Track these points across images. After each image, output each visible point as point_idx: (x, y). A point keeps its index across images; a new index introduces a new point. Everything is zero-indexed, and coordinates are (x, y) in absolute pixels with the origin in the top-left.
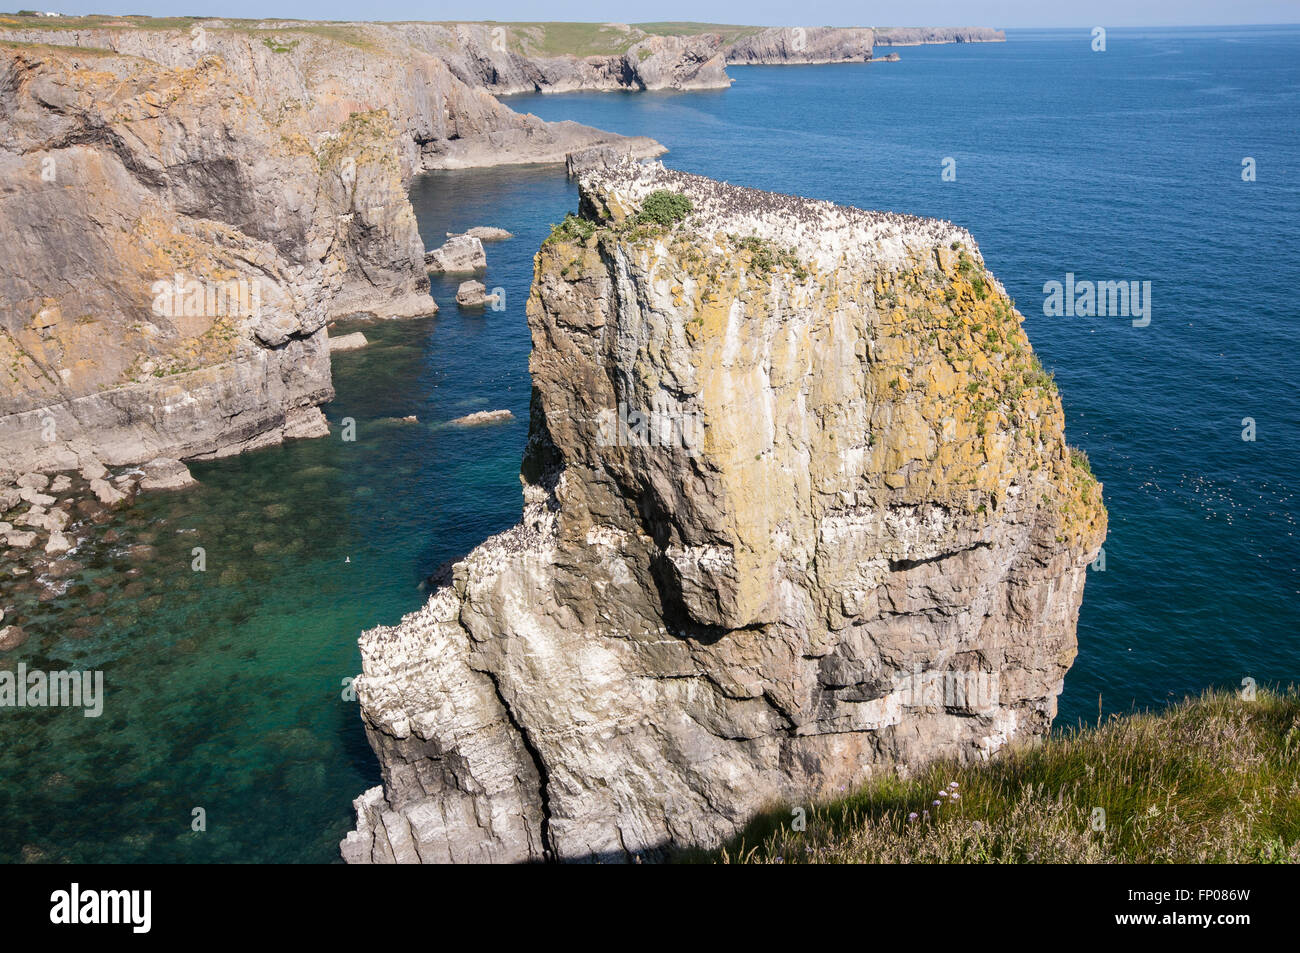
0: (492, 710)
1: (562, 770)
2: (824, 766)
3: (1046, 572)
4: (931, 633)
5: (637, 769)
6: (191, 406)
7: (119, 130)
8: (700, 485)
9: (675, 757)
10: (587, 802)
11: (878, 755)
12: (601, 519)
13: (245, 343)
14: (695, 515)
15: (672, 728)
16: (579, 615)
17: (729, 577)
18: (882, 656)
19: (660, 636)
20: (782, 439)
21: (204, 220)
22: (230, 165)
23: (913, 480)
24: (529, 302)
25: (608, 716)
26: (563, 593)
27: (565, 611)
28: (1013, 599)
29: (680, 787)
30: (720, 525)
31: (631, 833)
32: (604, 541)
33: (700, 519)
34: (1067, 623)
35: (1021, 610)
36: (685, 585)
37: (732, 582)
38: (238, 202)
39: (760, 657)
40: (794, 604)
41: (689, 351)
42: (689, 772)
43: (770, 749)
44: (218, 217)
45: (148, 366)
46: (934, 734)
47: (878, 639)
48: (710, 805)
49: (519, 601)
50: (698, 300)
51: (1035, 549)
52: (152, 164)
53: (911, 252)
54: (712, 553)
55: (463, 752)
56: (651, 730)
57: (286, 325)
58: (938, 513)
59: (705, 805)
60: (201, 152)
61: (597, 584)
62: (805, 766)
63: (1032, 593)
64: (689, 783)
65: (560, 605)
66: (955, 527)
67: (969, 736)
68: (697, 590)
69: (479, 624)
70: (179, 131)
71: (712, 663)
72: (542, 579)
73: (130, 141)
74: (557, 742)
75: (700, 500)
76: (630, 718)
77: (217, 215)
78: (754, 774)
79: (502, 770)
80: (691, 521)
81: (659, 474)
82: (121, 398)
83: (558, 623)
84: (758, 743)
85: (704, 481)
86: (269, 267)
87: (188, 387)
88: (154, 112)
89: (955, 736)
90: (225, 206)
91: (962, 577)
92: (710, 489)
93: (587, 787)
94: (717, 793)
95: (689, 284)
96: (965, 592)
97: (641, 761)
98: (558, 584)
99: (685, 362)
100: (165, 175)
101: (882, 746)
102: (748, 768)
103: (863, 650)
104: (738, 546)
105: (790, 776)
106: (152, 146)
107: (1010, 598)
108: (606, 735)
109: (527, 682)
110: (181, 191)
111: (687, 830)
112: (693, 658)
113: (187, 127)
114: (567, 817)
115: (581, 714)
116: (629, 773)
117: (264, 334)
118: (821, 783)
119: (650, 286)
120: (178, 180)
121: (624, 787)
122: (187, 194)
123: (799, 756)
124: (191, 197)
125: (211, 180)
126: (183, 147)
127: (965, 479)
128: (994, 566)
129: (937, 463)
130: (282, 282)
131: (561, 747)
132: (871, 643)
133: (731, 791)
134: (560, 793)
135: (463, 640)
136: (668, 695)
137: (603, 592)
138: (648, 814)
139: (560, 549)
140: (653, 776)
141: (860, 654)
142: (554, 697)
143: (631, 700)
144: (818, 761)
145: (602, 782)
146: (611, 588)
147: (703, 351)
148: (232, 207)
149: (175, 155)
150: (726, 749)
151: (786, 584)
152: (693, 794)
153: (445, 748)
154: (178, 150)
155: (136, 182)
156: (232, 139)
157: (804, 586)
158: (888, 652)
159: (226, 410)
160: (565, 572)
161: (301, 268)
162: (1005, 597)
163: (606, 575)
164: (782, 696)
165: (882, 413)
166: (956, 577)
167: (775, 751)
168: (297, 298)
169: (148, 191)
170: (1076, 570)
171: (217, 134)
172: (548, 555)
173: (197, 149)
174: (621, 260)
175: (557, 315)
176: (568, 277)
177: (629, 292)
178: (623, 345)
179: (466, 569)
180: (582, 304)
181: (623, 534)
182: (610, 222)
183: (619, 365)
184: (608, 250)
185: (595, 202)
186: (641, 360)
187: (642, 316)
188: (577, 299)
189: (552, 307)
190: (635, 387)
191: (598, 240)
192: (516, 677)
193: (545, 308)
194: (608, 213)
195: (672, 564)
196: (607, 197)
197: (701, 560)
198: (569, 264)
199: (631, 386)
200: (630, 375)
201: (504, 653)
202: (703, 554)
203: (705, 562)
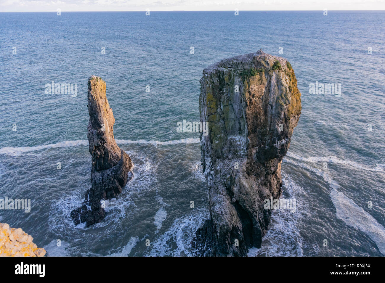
1: (254, 213)
12: (254, 146)
15: (261, 190)
16: (249, 174)
17: (287, 143)
19: (260, 169)
26: (247, 170)
27: (247, 175)
30: (289, 132)
32: (254, 151)
33: (285, 133)
41: (290, 94)
50: (289, 81)
54: (284, 140)
56: (259, 193)
65: (246, 173)
71: (268, 169)
72: (245, 169)
74: (253, 207)
75: (286, 129)
80: (282, 135)
95: (287, 78)
98: (247, 168)
99: (290, 97)
112: (265, 170)
115: (254, 197)
119: (282, 81)
134: (255, 218)
135: (229, 198)
139: (248, 158)
146: (254, 163)
160: (248, 164)
172: (246, 161)
174: (274, 76)
175: (253, 96)
176: (258, 84)
177: (275, 83)
178: (272, 97)
179: (231, 176)
180: (260, 91)
181: (257, 147)
182: (268, 67)
183: (270, 103)
184: (270, 74)
185: (263, 62)
186: (279, 99)
187: (278, 88)
188: (259, 89)
189: (252, 93)
190: (276, 107)
191: (265, 72)
192: (244, 197)
193: (250, 95)
194: (268, 64)
195: (276, 147)
196: (268, 60)
197: (282, 143)
198: (258, 80)
199: (274, 107)
200: (274, 104)
201: (241, 193)
202: (282, 142)
203: (283, 143)
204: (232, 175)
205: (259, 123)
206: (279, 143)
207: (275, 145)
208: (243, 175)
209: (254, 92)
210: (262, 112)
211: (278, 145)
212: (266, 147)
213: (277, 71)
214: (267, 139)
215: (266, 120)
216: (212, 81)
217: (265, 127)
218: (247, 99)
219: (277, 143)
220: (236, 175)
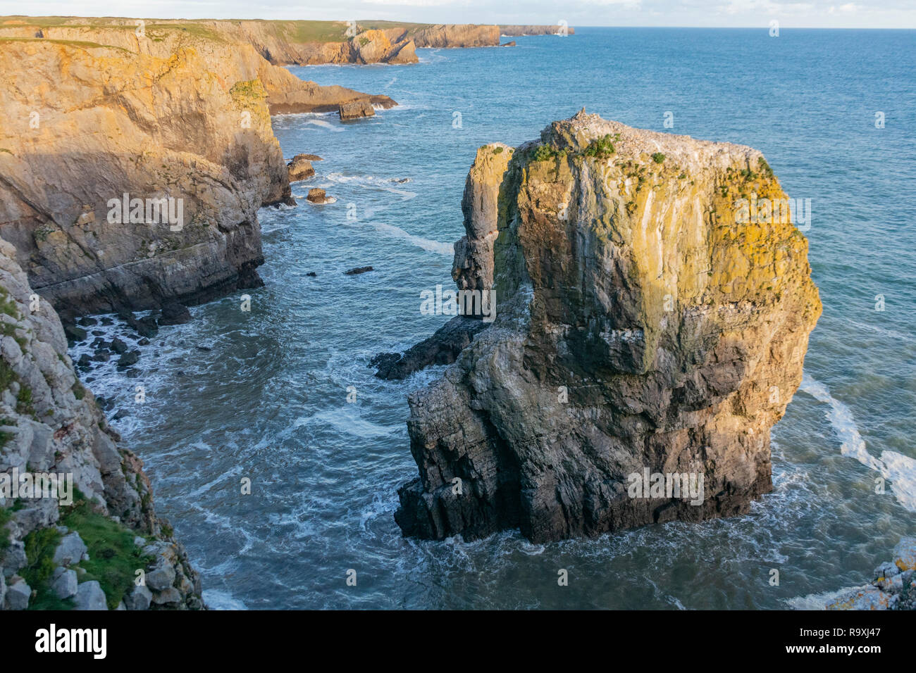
0: (483, 433)
1: (529, 462)
2: (667, 450)
3: (792, 336)
4: (735, 373)
5: (568, 459)
6: (183, 271)
7: (127, 95)
8: (627, 296)
9: (589, 451)
10: (543, 479)
11: (694, 442)
12: (554, 319)
13: (213, 229)
14: (623, 313)
15: (588, 434)
16: (537, 376)
17: (640, 345)
18: (708, 386)
19: (584, 383)
20: (666, 269)
21: (183, 153)
22: (201, 117)
23: (736, 288)
24: (519, 195)
25: (554, 430)
26: (528, 362)
27: (529, 373)
28: (774, 351)
29: (591, 467)
30: (639, 317)
31: (565, 494)
32: (555, 331)
33: (626, 315)
34: (799, 363)
35: (777, 357)
36: (611, 352)
37: (641, 349)
38: (205, 141)
39: (642, 391)
40: (665, 360)
41: (628, 220)
42: (596, 458)
43: (639, 443)
44: (191, 150)
45: (153, 247)
46: (724, 428)
47: (707, 378)
48: (608, 476)
49: (503, 368)
50: (634, 191)
51: (789, 324)
52: (149, 117)
53: (734, 162)
54: (628, 334)
55: (470, 456)
56: (575, 437)
57: (237, 217)
58: (749, 306)
59: (605, 476)
60: (181, 108)
61: (549, 355)
62: (656, 450)
63: (784, 348)
64: (596, 464)
65: (526, 369)
66: (758, 313)
67: (742, 428)
68: (618, 355)
69: (480, 384)
70: (166, 95)
71: (615, 397)
72: (518, 355)
73: (135, 103)
74: (526, 447)
75: (627, 305)
76: (565, 431)
77: (190, 149)
78: (631, 457)
79: (490, 465)
80: (619, 316)
81: (601, 291)
82: (138, 267)
83: (525, 379)
84: (634, 439)
85: (629, 293)
86: (226, 182)
87: (182, 259)
88: (149, 83)
89: (736, 428)
90: (196, 143)
91: (754, 341)
92: (633, 297)
93: (542, 471)
94: (612, 468)
95: (628, 182)
96: (755, 348)
97: (570, 454)
98: (525, 356)
99: (627, 226)
100: (158, 125)
101: (696, 437)
102: (628, 453)
103: (700, 385)
104: (646, 329)
105: (648, 457)
106: (149, 106)
107: (771, 351)
108: (553, 441)
109: (508, 414)
110: (167, 134)
111: (598, 490)
112: (603, 394)
113: (172, 93)
114: (533, 488)
115: (539, 430)
116: (564, 462)
117: (224, 223)
118: (666, 459)
119: (605, 184)
120: (165, 127)
121: (562, 470)
122: (171, 136)
123: (653, 445)
124: (173, 137)
125: (187, 127)
126: (169, 106)
127: (765, 287)
128: (769, 334)
129: (750, 279)
130: (233, 190)
131: (528, 449)
132: (703, 380)
133: (620, 466)
134: (529, 475)
135: (466, 394)
136: (586, 417)
137: (552, 360)
138: (575, 484)
139: (529, 337)
140: (577, 461)
141: (698, 386)
142: (525, 421)
143: (566, 421)
144: (664, 447)
145: (550, 467)
146: (557, 358)
147: (635, 219)
148: (200, 143)
149: (164, 111)
150: (616, 444)
151: (660, 349)
152: (598, 470)
153: (461, 455)
154: (165, 108)
155: (138, 129)
156: (202, 100)
157: (669, 349)
158: (713, 384)
159: (204, 272)
160: (530, 351)
161: (244, 181)
162: (769, 351)
163: (554, 350)
164: (653, 410)
165: (719, 252)
166: (751, 341)
167: (642, 443)
168: (243, 201)
169: (145, 134)
170: (805, 335)
171: (192, 96)
172: (520, 339)
173: (178, 106)
174: (585, 170)
175: (537, 202)
176: (548, 180)
177: (589, 188)
178: (583, 218)
179: (472, 352)
180: (555, 196)
181: (567, 326)
182: (577, 148)
183: (579, 230)
184: (576, 164)
185: (567, 136)
186: (597, 227)
187: (597, 201)
188: (552, 193)
189: (535, 198)
190: (591, 242)
191: (568, 158)
192: (503, 412)
193: (530, 199)
194: (577, 143)
195: (604, 341)
196: (576, 134)
197: (623, 338)
198: (548, 173)
199: (587, 242)
200: (587, 235)
201: (494, 398)
202: (623, 335)
203: (626, 339)
204: (475, 350)
205: (557, 268)
206: (614, 334)
207: (602, 334)
208: (512, 368)
209: (539, 195)
210: (564, 245)
211: (610, 337)
212: (590, 334)
213: (594, 159)
214: (586, 315)
215: (573, 267)
216: (518, 165)
217: (573, 283)
218: (520, 206)
219: (611, 333)
220: (482, 354)
